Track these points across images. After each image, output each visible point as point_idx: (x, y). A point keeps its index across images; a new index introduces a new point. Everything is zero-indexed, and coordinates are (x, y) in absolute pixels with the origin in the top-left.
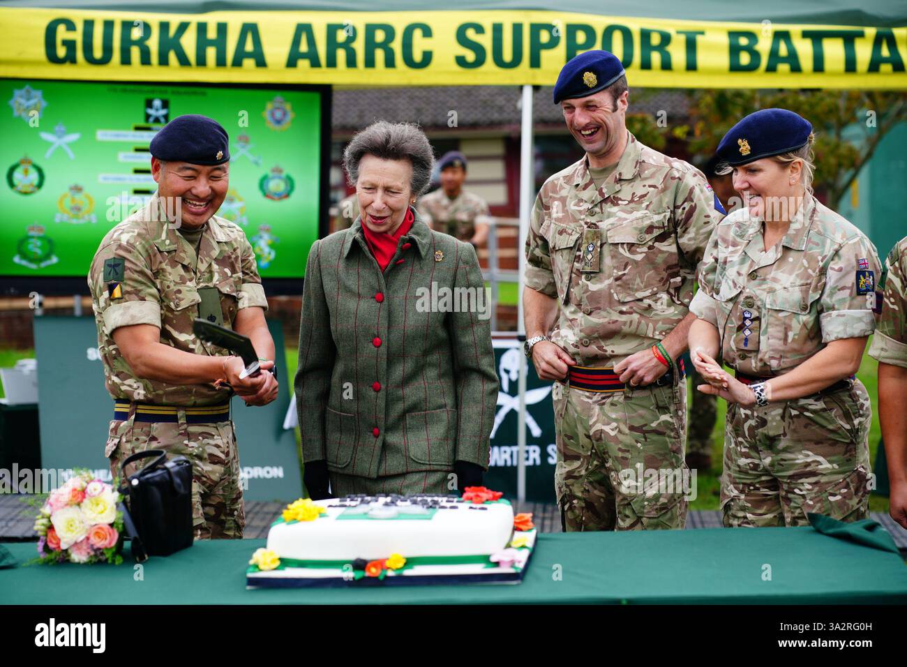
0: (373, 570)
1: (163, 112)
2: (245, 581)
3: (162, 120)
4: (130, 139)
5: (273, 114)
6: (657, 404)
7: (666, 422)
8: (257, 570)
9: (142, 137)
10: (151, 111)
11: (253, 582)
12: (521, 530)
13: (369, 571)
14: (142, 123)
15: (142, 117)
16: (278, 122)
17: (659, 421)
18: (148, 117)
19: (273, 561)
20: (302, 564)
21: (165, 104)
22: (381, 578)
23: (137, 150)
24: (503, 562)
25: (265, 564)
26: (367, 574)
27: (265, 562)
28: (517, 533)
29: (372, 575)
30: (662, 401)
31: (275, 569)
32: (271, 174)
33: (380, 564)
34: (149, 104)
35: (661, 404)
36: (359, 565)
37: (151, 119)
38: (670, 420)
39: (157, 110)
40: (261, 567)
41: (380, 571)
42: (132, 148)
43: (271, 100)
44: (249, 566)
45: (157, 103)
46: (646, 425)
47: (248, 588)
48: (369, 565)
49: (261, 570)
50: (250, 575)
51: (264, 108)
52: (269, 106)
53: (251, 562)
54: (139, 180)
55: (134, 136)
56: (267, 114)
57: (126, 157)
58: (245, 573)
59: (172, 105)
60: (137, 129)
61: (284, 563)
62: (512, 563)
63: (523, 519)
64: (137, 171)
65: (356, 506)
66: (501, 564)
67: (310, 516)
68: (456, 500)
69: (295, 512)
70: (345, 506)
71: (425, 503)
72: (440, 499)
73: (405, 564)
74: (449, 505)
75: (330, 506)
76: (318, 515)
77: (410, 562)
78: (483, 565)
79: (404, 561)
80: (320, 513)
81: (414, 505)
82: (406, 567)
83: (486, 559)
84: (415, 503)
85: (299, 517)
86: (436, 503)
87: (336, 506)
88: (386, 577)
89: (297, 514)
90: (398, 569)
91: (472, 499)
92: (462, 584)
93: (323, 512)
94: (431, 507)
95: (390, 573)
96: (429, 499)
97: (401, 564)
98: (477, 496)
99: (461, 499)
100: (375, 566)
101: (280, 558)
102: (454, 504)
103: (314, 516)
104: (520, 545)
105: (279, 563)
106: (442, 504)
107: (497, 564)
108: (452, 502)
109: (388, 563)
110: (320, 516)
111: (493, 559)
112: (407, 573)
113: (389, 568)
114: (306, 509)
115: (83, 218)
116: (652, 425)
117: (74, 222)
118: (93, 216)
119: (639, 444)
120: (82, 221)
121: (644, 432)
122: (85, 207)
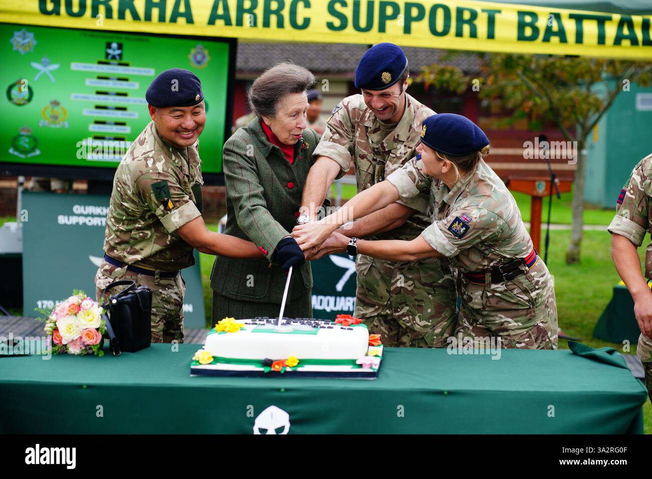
0: (277, 367)
1: (118, 52)
2: (189, 371)
3: (118, 57)
4: (94, 70)
5: (195, 57)
6: (442, 268)
7: (448, 280)
8: (198, 364)
9: (102, 68)
10: (110, 51)
11: (195, 372)
12: (373, 345)
13: (274, 367)
14: (103, 59)
15: (104, 55)
16: (199, 63)
17: (443, 279)
18: (107, 54)
19: (209, 359)
20: (228, 361)
21: (120, 47)
22: (282, 372)
23: (99, 78)
24: (365, 364)
25: (203, 360)
26: (273, 369)
27: (203, 358)
28: (371, 347)
29: (276, 370)
30: (445, 265)
31: (210, 364)
33: (281, 363)
34: (109, 46)
35: (444, 267)
36: (267, 363)
37: (110, 57)
38: (450, 278)
39: (114, 50)
40: (201, 362)
41: (281, 368)
42: (96, 76)
43: (194, 47)
44: (192, 361)
45: (114, 45)
46: (435, 282)
47: (191, 375)
48: (274, 363)
49: (201, 364)
50: (193, 367)
51: (189, 52)
52: (193, 51)
53: (194, 358)
54: (99, 99)
55: (98, 68)
56: (191, 56)
57: (91, 82)
58: (190, 366)
59: (125, 47)
60: (100, 63)
61: (216, 360)
62: (371, 366)
63: (375, 338)
64: (98, 93)
65: (264, 324)
66: (363, 366)
67: (234, 329)
68: (330, 323)
69: (224, 326)
70: (256, 324)
71: (310, 324)
72: (320, 322)
73: (298, 364)
74: (327, 326)
75: (246, 323)
76: (239, 329)
77: (302, 362)
78: (351, 366)
79: (298, 361)
80: (241, 328)
81: (303, 325)
82: (299, 366)
83: (353, 362)
84: (303, 323)
85: (226, 330)
86: (318, 324)
87: (250, 324)
88: (286, 372)
89: (225, 328)
90: (293, 367)
91: (341, 322)
92: (337, 378)
93: (242, 327)
94: (315, 327)
95: (288, 369)
96: (313, 322)
97: (296, 364)
98: (346, 321)
99: (334, 323)
100: (278, 364)
101: (213, 357)
102: (330, 325)
103: (237, 329)
104: (375, 355)
105: (212, 359)
106: (322, 325)
107: (361, 366)
108: (329, 324)
109: (287, 363)
110: (241, 330)
111: (358, 362)
112: (300, 369)
113: (287, 366)
114: (231, 324)
115: (59, 124)
116: (439, 282)
117: (53, 126)
118: (66, 123)
119: (430, 296)
120: (58, 126)
121: (434, 287)
122: (61, 117)
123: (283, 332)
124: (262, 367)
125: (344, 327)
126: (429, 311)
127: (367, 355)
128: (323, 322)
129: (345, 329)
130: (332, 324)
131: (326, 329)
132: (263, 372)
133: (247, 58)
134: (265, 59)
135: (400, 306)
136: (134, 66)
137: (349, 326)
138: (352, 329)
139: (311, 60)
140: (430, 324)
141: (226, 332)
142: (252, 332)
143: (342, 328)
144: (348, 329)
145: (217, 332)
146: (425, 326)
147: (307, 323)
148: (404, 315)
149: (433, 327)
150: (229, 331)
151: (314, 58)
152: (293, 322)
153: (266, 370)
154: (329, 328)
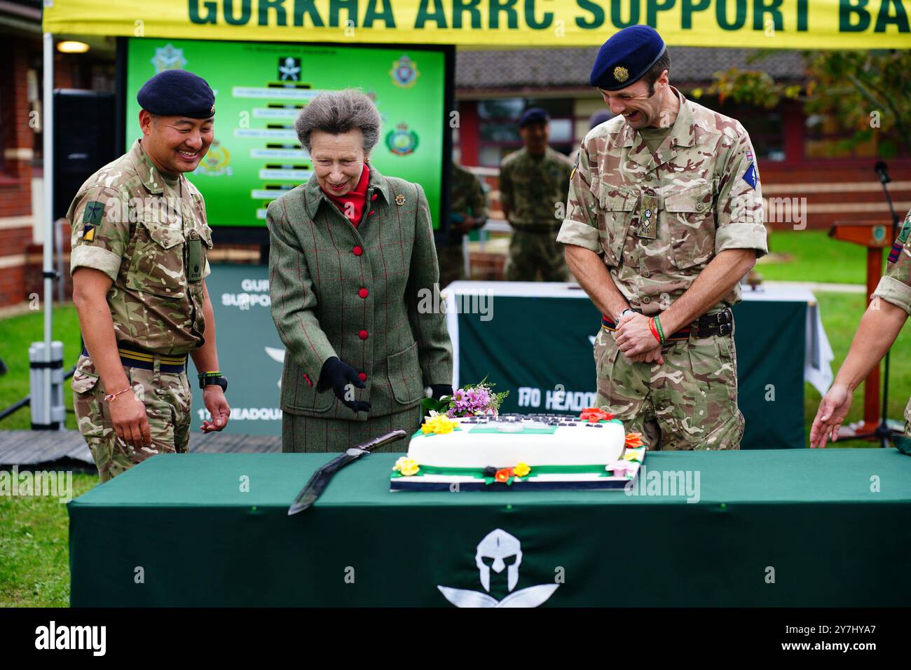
0: (502, 477)
1: (296, 70)
2: (389, 485)
3: (295, 78)
4: (264, 96)
5: (399, 73)
6: (720, 354)
7: (727, 371)
8: (399, 475)
9: (275, 93)
10: (284, 70)
11: (396, 486)
12: (632, 447)
13: (498, 477)
14: (275, 81)
15: (276, 75)
16: (404, 80)
17: (721, 370)
18: (281, 74)
19: (413, 468)
20: (439, 471)
21: (298, 63)
22: (509, 483)
23: (271, 106)
24: (618, 471)
25: (406, 470)
26: (496, 480)
27: (406, 466)
28: (628, 450)
29: (501, 481)
30: (724, 351)
31: (415, 475)
32: (396, 130)
33: (507, 471)
34: (282, 62)
35: (723, 354)
36: (490, 472)
37: (284, 77)
38: (730, 368)
39: (290, 68)
40: (403, 473)
41: (508, 478)
42: (267, 103)
43: (397, 59)
44: (393, 472)
45: (290, 61)
46: (710, 373)
47: (392, 491)
48: (498, 472)
49: (403, 476)
50: (393, 480)
51: (390, 67)
52: (396, 65)
53: (394, 468)
54: (272, 134)
55: (268, 93)
56: (393, 73)
57: (260, 113)
58: (390, 478)
59: (304, 64)
60: (271, 86)
61: (423, 469)
62: (624, 472)
63: (633, 438)
64: (270, 127)
65: (485, 423)
66: (615, 473)
67: (445, 429)
68: (573, 419)
69: (433, 425)
70: (476, 423)
71: (546, 421)
72: (560, 419)
73: (530, 472)
74: (568, 423)
75: (463, 422)
76: (453, 429)
77: (534, 470)
78: (600, 474)
79: (529, 469)
80: (454, 427)
81: (537, 422)
82: (530, 475)
83: (601, 469)
84: (538, 420)
85: (436, 431)
86: (556, 421)
87: (467, 423)
88: (514, 483)
89: (434, 428)
90: (524, 476)
91: (588, 418)
92: (581, 490)
93: (456, 426)
94: (552, 424)
95: (517, 480)
96: (550, 418)
97: (527, 473)
98: (593, 415)
99: (578, 418)
100: (503, 473)
101: (419, 466)
102: (573, 422)
103: (450, 429)
104: (631, 459)
105: (418, 469)
106: (561, 422)
107: (612, 473)
108: (571, 420)
109: (515, 472)
110: (455, 430)
111: (608, 469)
112: (532, 479)
113: (516, 475)
114: (442, 423)
115: (219, 170)
116: (715, 373)
117: (211, 174)
118: (229, 169)
119: (703, 393)
120: (218, 174)
121: (708, 381)
122: (222, 160)
123: (509, 431)
124: (483, 478)
125: (591, 424)
126: (701, 413)
127: (621, 458)
128: (564, 418)
129: (591, 426)
130: (575, 420)
131: (567, 427)
132: (484, 484)
133: (478, 71)
134: (502, 70)
135: (663, 404)
136: (316, 88)
137: (598, 422)
138: (601, 426)
139: (567, 69)
140: (702, 431)
141: (436, 434)
142: (469, 432)
143: (588, 425)
144: (595, 426)
145: (423, 434)
146: (696, 434)
147: (542, 419)
148: (668, 416)
149: (706, 435)
150: (439, 432)
151: (571, 67)
152: (525, 419)
153: (488, 481)
154: (570, 425)
